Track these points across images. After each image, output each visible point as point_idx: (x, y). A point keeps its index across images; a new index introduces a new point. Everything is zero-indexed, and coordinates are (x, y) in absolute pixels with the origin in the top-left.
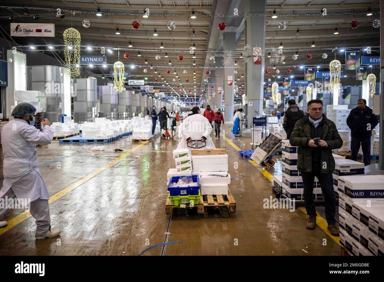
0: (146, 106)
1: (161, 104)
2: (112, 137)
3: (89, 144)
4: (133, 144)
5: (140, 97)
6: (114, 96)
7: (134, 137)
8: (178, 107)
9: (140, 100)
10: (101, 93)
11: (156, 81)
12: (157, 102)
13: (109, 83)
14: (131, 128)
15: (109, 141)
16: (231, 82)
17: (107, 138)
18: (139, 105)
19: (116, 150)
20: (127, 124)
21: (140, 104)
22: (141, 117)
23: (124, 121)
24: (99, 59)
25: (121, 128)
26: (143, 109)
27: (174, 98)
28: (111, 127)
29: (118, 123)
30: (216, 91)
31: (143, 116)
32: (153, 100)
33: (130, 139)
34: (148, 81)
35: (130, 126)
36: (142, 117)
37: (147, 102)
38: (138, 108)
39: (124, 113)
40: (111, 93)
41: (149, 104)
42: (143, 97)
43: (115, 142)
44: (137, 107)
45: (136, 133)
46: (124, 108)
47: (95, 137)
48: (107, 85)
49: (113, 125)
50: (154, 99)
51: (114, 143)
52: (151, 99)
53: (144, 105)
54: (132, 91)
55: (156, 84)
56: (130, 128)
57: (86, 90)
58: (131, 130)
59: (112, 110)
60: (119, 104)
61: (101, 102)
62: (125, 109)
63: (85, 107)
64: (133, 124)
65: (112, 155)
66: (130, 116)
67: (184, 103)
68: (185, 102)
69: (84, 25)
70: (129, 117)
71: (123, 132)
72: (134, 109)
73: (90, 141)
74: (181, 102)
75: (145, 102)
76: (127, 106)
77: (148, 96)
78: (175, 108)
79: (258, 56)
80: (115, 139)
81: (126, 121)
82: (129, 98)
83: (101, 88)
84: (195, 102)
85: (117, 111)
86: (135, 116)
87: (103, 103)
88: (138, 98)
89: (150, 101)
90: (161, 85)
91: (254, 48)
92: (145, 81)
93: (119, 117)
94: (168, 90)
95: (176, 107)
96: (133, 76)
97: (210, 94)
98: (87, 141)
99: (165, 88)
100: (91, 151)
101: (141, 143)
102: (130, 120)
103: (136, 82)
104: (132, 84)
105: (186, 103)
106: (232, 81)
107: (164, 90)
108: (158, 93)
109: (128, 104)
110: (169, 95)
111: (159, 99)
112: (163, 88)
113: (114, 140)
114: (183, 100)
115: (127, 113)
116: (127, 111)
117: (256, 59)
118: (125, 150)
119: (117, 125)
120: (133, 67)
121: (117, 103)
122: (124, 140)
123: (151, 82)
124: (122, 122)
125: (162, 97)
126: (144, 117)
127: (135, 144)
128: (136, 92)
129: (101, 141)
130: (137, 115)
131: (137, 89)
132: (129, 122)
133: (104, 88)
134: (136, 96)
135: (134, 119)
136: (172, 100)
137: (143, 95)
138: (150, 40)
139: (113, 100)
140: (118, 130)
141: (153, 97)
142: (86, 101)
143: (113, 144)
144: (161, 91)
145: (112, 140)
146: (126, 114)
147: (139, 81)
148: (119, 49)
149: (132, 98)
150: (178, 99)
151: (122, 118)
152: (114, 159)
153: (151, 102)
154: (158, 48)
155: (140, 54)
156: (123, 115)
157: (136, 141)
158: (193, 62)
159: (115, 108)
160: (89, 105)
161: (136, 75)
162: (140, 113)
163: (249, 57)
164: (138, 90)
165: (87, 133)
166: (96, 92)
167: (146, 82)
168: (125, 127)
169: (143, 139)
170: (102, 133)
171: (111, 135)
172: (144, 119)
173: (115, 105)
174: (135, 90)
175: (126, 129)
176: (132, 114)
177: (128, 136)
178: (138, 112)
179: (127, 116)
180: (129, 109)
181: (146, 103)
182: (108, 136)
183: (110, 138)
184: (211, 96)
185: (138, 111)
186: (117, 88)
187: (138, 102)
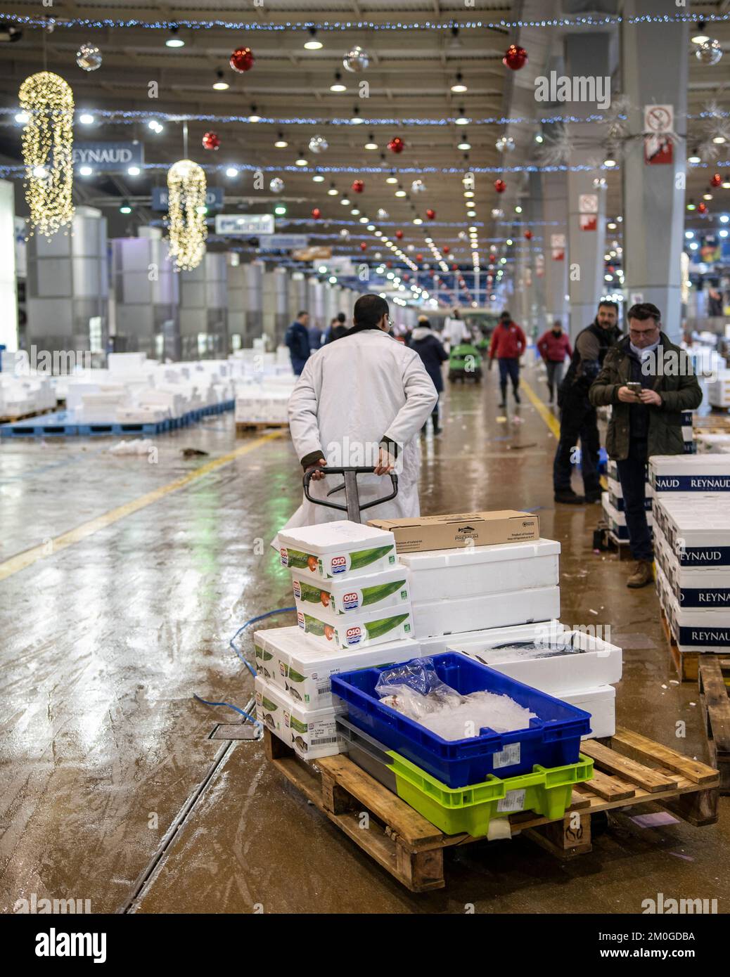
0: (281, 310)
1: (338, 303)
2: (168, 415)
3: (96, 439)
4: (237, 437)
5: (260, 278)
6: (166, 277)
7: (243, 414)
8: (410, 313)
9: (259, 288)
10: (120, 266)
11: (318, 217)
12: (325, 291)
13: (143, 224)
14: (230, 388)
15: (161, 428)
16: (592, 218)
17: (154, 420)
18: (253, 307)
19: (188, 454)
20: (214, 376)
21: (260, 301)
22: (263, 349)
23: (204, 363)
24: (121, 153)
25: (195, 389)
26: (269, 321)
27: (390, 276)
28: (161, 383)
29: (186, 372)
30: (547, 248)
31: (270, 347)
32: (307, 286)
33: (227, 424)
34: (286, 216)
35: (226, 379)
36: (267, 351)
37: (286, 293)
38: (253, 318)
39: (202, 338)
41: (293, 303)
42: (270, 275)
43: (180, 431)
44: (248, 314)
45: (248, 403)
46: (202, 317)
47: (115, 417)
48: (136, 235)
49: (170, 377)
50: (314, 281)
51: (177, 436)
52: (302, 285)
53: (274, 308)
54: (228, 254)
55: (320, 229)
56: (226, 390)
57: (69, 257)
58: (229, 397)
59: (157, 329)
60: (185, 304)
61: (120, 299)
62: (203, 323)
63: (68, 317)
64: (236, 374)
65: (178, 464)
66: (222, 349)
67: (431, 297)
68: (436, 292)
69: (83, 63)
70: (220, 350)
71: (204, 401)
72: (237, 320)
73: (101, 431)
74: (419, 290)
75: (276, 294)
76: (210, 312)
77: (290, 271)
78: (398, 316)
79: (660, 136)
80: (179, 423)
81: (212, 366)
82: (219, 281)
83: (120, 248)
84: (477, 291)
85: (177, 328)
86: (242, 347)
87: (126, 300)
88: (252, 281)
89: (298, 290)
90: (337, 229)
91: (648, 109)
92: (277, 217)
93: (181, 351)
94: (364, 249)
95: (402, 311)
96: (233, 200)
97: (529, 259)
98: (88, 430)
99: (353, 243)
100: (111, 456)
101: (262, 436)
102: (224, 363)
103: (244, 224)
104: (229, 230)
105: (441, 296)
106: (596, 214)
107: (349, 248)
108: (326, 261)
109: (214, 304)
110: (372, 264)
111: (333, 280)
112: (343, 243)
113: (176, 427)
114: (426, 283)
115: (210, 339)
116: (210, 330)
117: (653, 146)
118: (213, 454)
119: (182, 379)
120: (232, 172)
121: (176, 300)
122: (206, 426)
123: (298, 222)
124: (200, 369)
125: (343, 274)
126: (275, 350)
127: (244, 437)
128: (245, 259)
129: (133, 430)
130: (247, 344)
131: (247, 245)
132: (223, 370)
133: (129, 246)
134: (243, 272)
135: (237, 358)
136: (381, 284)
137: (270, 266)
138: (294, 61)
139: (161, 292)
140: (188, 394)
141: (307, 276)
142: (71, 296)
143: (171, 436)
144: (336, 253)
145: (168, 428)
146: (206, 342)
147: (256, 219)
148: (185, 117)
149: (228, 279)
150: (405, 281)
151: (196, 357)
152: (185, 475)
153: (302, 293)
154: (324, 90)
155: (259, 111)
156: (196, 344)
157: (248, 430)
158: (460, 139)
159: (170, 318)
160: (81, 310)
161: (245, 199)
162: (259, 336)
163: (630, 137)
164: (250, 249)
165: (89, 402)
166: (104, 263)
167: (283, 223)
168: (208, 385)
169: (271, 420)
170: (135, 404)
171: (164, 408)
172: (276, 359)
173: (169, 307)
174: (240, 249)
175: (211, 391)
176: (229, 340)
177: (220, 417)
178: (253, 332)
179: (211, 347)
180: (218, 322)
181: (281, 299)
182: (157, 414)
183: (161, 419)
184: (532, 266)
185: (253, 328)
186: (182, 251)
187: (253, 295)
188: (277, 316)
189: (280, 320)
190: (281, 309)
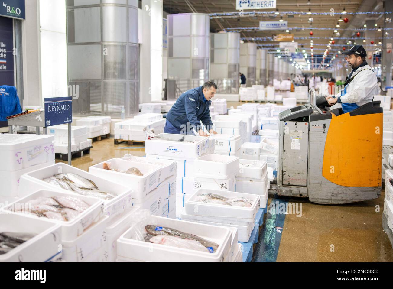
5: (254, 51)
6: (201, 39)
9: (255, 55)
18: (251, 65)
21: (255, 62)
26: (258, 72)
27: (306, 54)
38: (251, 71)
39: (225, 81)
40: (194, 32)
44: (249, 68)
46: (225, 69)
53: (260, 66)
61: (212, 61)
62: (226, 73)
75: (261, 59)
76: (229, 66)
82: (236, 48)
87: (174, 56)
88: (251, 51)
109: (232, 62)
115: (229, 81)
116: (229, 76)
134: (247, 47)
142: (190, 57)
146: (227, 83)
173: (203, 60)
179: (229, 85)
181: (263, 62)
187: (251, 58)
188: (261, 70)
189: (262, 72)
190: (263, 67)
